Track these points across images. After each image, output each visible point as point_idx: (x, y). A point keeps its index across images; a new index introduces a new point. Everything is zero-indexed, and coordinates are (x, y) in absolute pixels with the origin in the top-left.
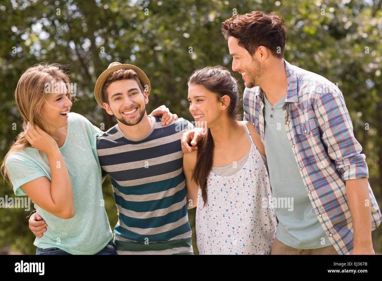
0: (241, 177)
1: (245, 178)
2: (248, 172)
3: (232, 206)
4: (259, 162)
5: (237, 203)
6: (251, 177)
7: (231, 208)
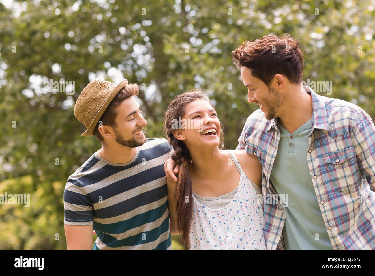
0: (231, 210)
1: (235, 211)
2: (239, 204)
3: (221, 242)
4: (251, 193)
5: (226, 239)
6: (242, 209)
7: (220, 243)
